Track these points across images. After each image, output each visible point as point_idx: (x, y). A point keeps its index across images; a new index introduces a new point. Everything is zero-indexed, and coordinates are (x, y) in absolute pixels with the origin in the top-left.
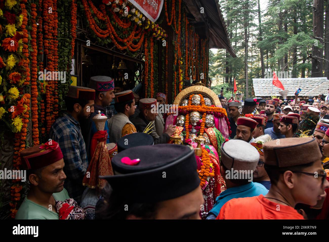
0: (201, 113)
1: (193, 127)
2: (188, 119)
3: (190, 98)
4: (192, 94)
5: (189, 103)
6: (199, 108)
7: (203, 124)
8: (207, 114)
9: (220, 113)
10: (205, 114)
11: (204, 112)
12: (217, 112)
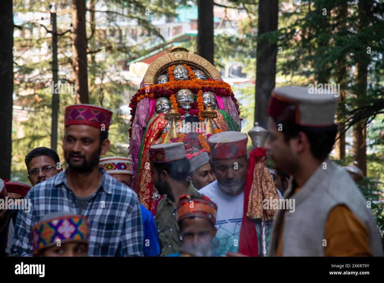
0: (194, 91)
1: (186, 112)
2: (175, 101)
3: (170, 71)
4: (171, 66)
5: (170, 79)
6: (189, 83)
7: (201, 105)
8: (203, 92)
9: (223, 89)
10: (201, 91)
11: (199, 89)
12: (220, 88)
